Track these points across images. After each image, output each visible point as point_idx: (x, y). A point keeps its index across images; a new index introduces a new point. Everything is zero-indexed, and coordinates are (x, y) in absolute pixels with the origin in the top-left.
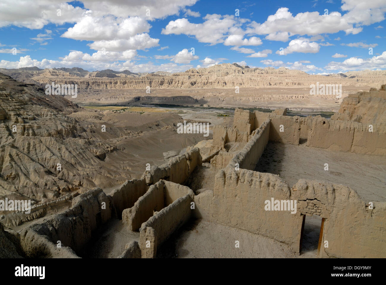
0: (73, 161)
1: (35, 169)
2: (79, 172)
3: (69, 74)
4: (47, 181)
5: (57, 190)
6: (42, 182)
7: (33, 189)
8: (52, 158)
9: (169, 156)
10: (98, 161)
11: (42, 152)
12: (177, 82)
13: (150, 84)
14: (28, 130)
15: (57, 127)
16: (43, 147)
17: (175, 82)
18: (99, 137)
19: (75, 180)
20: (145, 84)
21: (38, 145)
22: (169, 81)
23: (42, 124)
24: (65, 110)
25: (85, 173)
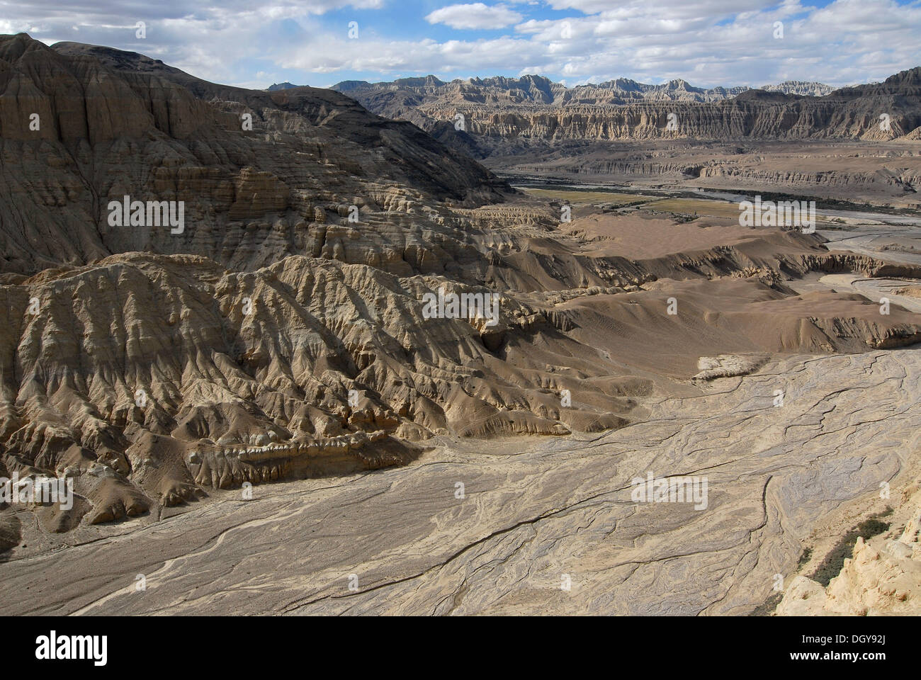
0: (406, 342)
1: (308, 346)
2: (413, 375)
3: (509, 95)
4: (325, 385)
5: (343, 413)
6: (313, 384)
7: (285, 399)
8: (356, 323)
9: (718, 370)
10: (476, 350)
11: (337, 305)
12: (847, 120)
13: (746, 124)
14: (332, 242)
15: (403, 241)
16: (340, 292)
17: (839, 118)
18: (513, 280)
19: (396, 396)
20: (729, 123)
21: (330, 285)
22: (815, 114)
23: (367, 229)
24: (469, 197)
25: (428, 381)
